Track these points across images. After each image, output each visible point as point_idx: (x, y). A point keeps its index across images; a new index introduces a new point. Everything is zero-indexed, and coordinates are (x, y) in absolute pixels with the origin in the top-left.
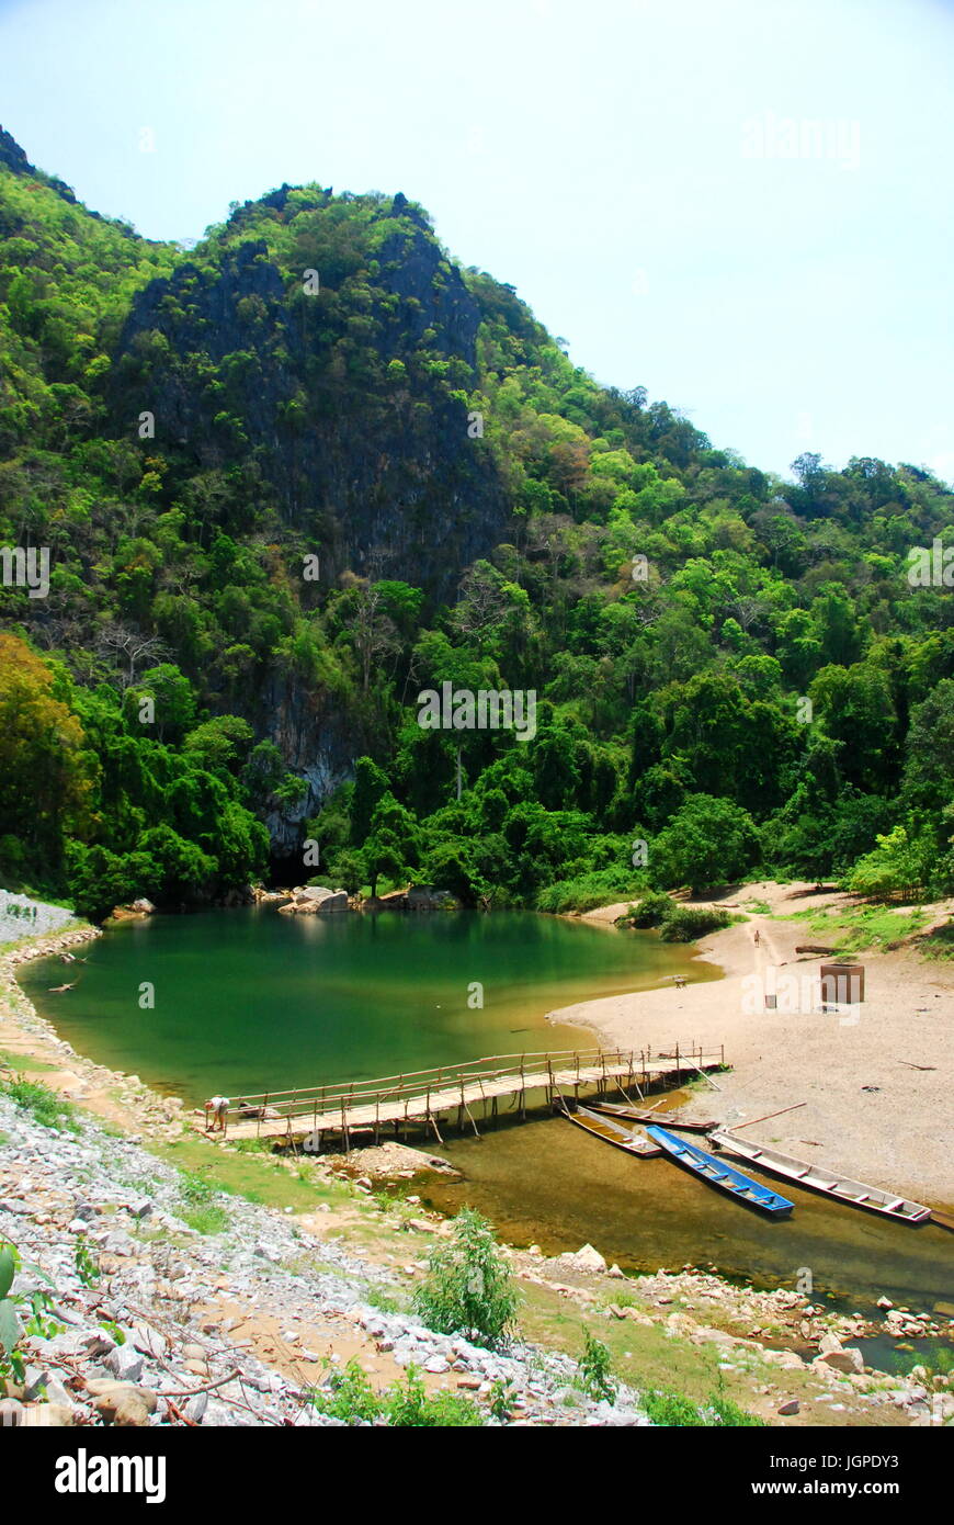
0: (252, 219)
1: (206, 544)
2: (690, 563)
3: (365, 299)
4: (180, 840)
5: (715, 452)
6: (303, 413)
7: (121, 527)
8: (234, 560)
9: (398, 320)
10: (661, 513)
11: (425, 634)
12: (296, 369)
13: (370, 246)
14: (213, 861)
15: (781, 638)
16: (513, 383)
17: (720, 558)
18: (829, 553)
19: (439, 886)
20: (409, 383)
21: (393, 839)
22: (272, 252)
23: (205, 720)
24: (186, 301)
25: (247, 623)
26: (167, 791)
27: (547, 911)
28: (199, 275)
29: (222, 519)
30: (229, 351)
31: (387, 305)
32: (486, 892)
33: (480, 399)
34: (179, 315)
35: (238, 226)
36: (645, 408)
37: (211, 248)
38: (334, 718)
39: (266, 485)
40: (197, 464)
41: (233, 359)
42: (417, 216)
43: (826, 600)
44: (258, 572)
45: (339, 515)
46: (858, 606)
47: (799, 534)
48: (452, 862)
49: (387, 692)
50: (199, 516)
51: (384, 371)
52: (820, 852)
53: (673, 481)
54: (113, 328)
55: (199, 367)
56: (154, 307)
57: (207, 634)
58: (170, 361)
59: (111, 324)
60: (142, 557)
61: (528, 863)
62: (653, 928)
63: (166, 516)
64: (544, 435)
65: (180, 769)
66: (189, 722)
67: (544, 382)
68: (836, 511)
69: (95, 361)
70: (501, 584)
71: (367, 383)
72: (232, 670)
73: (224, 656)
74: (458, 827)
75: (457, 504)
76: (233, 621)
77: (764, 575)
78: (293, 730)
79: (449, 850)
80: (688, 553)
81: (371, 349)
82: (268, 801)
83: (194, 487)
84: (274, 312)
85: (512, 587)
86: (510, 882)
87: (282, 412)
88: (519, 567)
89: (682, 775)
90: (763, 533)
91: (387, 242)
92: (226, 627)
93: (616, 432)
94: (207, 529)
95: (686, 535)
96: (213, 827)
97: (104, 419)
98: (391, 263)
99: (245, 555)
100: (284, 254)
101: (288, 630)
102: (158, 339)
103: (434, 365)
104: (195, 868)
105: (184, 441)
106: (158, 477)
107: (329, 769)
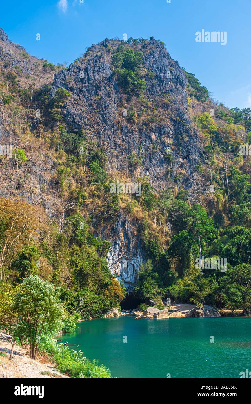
50: (84, 158)
94: (87, 163)
107: (142, 258)
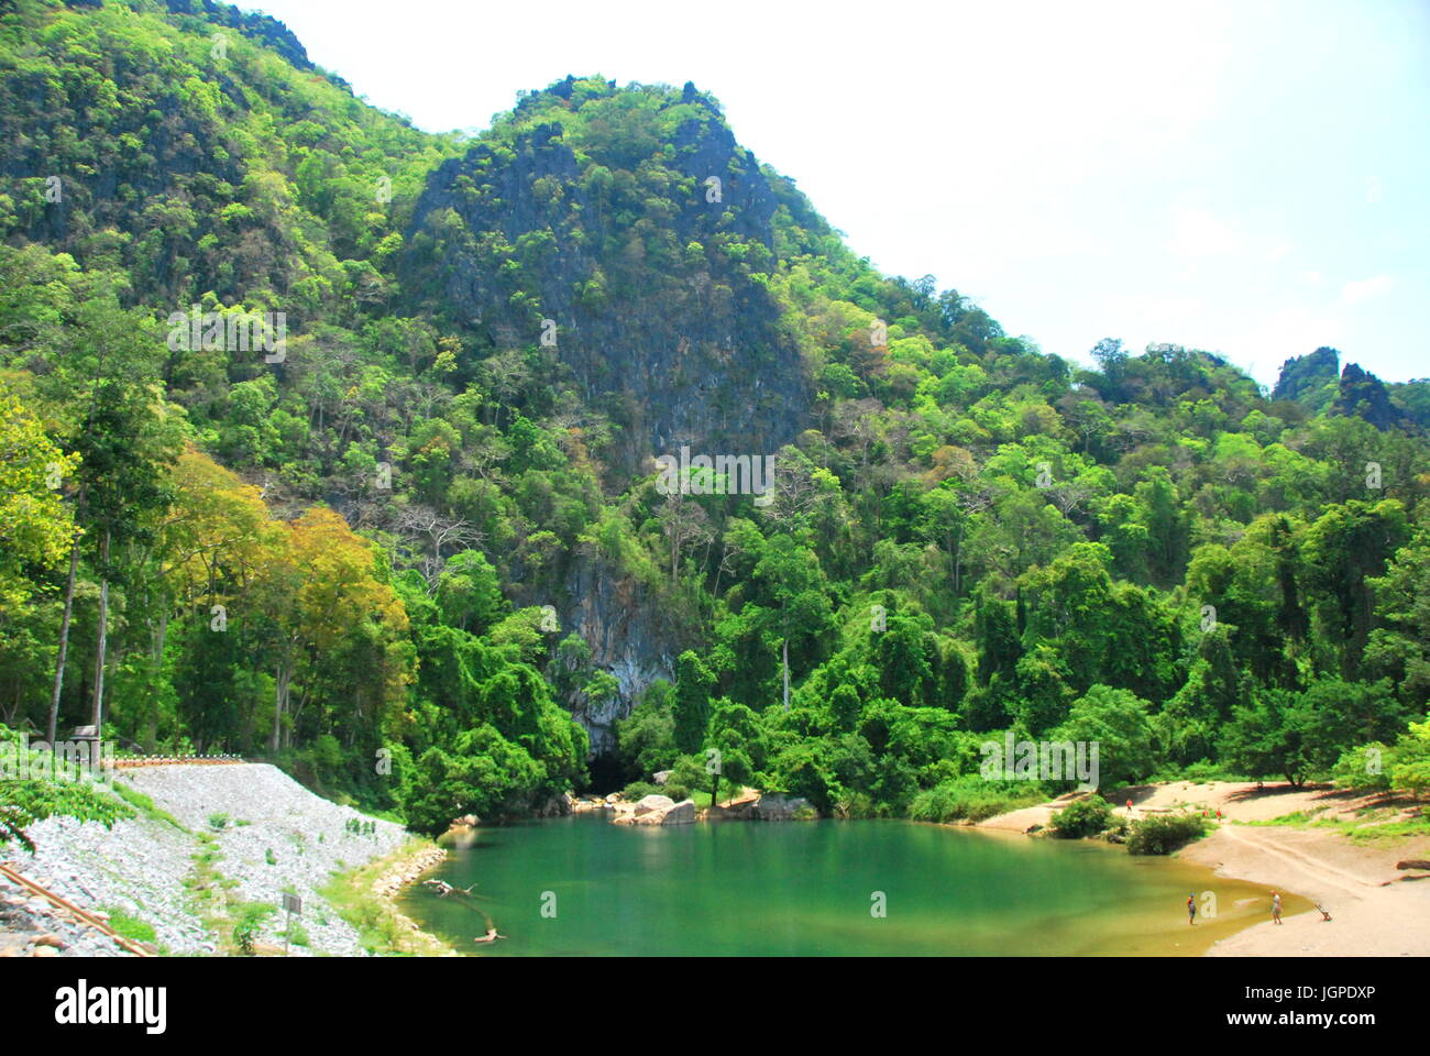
0: (540, 107)
1: (504, 427)
2: (1002, 448)
3: (662, 182)
4: (505, 743)
5: (1011, 340)
6: (601, 294)
7: (414, 408)
8: (533, 443)
9: (695, 203)
10: (966, 399)
11: (734, 523)
12: (593, 250)
13: (663, 131)
14: (540, 767)
15: (1105, 525)
16: (801, 271)
17: (1033, 444)
18: (1143, 438)
19: (794, 793)
20: (708, 265)
21: (739, 741)
22: (566, 135)
23: (508, 612)
24: (480, 181)
25: (549, 509)
26: (485, 689)
27: (926, 819)
28: (491, 154)
29: (520, 401)
30: (524, 232)
31: (684, 188)
32: (843, 798)
33: (779, 282)
34: (474, 195)
35: (525, 114)
36: (935, 297)
37: (503, 132)
38: (643, 610)
39: (563, 367)
40: (492, 345)
41: (529, 239)
42: (709, 104)
43: (1149, 485)
44: (558, 455)
45: (639, 398)
46: (1180, 492)
47: (1107, 419)
48: (807, 765)
49: (698, 583)
50: (494, 398)
51: (683, 253)
52: (1269, 747)
53: (973, 367)
54: (405, 207)
55: (494, 246)
56: (448, 186)
57: (508, 521)
58: (464, 240)
59: (401, 203)
60: (438, 438)
61: (893, 765)
63: (461, 397)
64: (839, 321)
65: (496, 664)
66: (491, 614)
67: (830, 271)
68: (1140, 396)
69: (386, 240)
70: (810, 470)
71: (665, 266)
72: (535, 558)
73: (527, 544)
74: (806, 729)
75: (759, 389)
76: (535, 507)
77: (1078, 461)
78: (600, 624)
79: (799, 752)
80: (997, 439)
81: (669, 231)
82: (571, 700)
83: (491, 368)
84: (570, 193)
85: (823, 474)
86: (872, 787)
87: (580, 294)
88: (827, 454)
89: (1057, 666)
90: (1072, 419)
91: (682, 127)
92: (527, 514)
93: (909, 319)
94: (504, 412)
95: (994, 421)
96: (535, 729)
97: (395, 298)
98: (686, 148)
99: (545, 438)
100: (578, 138)
101: (593, 517)
102: (453, 217)
103: (733, 248)
104: (524, 774)
105: (478, 321)
106: (452, 356)
107: (638, 664)
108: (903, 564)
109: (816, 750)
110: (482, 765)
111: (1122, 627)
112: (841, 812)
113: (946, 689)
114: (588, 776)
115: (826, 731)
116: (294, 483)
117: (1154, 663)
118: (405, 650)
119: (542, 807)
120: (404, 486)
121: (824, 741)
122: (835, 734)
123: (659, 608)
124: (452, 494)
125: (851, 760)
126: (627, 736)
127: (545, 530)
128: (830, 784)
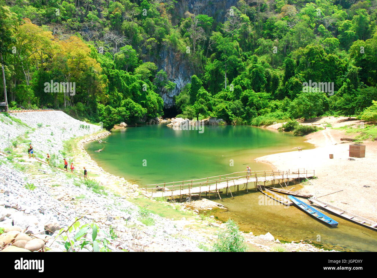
1: (139, 3)
2: (307, 5)
4: (134, 103)
8: (149, 9)
11: (214, 33)
14: (145, 110)
15: (340, 31)
17: (319, 2)
19: (219, 117)
21: (204, 102)
23: (141, 64)
25: (154, 30)
26: (130, 87)
27: (255, 125)
32: (234, 119)
38: (184, 62)
43: (358, 16)
44: (157, 13)
48: (223, 109)
49: (201, 53)
52: (350, 106)
57: (141, 35)
60: (117, 8)
61: (249, 110)
62: (291, 132)
65: (134, 80)
66: (136, 65)
70: (240, 15)
72: (149, 47)
73: (147, 42)
74: (225, 98)
76: (149, 30)
77: (335, 8)
78: (170, 66)
79: (222, 105)
82: (163, 90)
85: (244, 16)
86: (243, 116)
88: (246, 8)
89: (302, 80)
92: (147, 32)
96: (145, 99)
99: (152, 7)
101: (168, 33)
104: (140, 112)
107: (182, 79)
108: (266, 46)
109: (227, 105)
110: (121, 110)
111: (326, 67)
112: (234, 123)
113: (272, 87)
114: (163, 112)
115: (232, 99)
116: (72, 26)
117: (336, 79)
118: (104, 77)
119: (149, 122)
120: (108, 25)
121: (231, 102)
122: (234, 100)
123: (189, 61)
124: (123, 27)
125: (235, 108)
126: (178, 101)
127: (152, 37)
128: (230, 115)
